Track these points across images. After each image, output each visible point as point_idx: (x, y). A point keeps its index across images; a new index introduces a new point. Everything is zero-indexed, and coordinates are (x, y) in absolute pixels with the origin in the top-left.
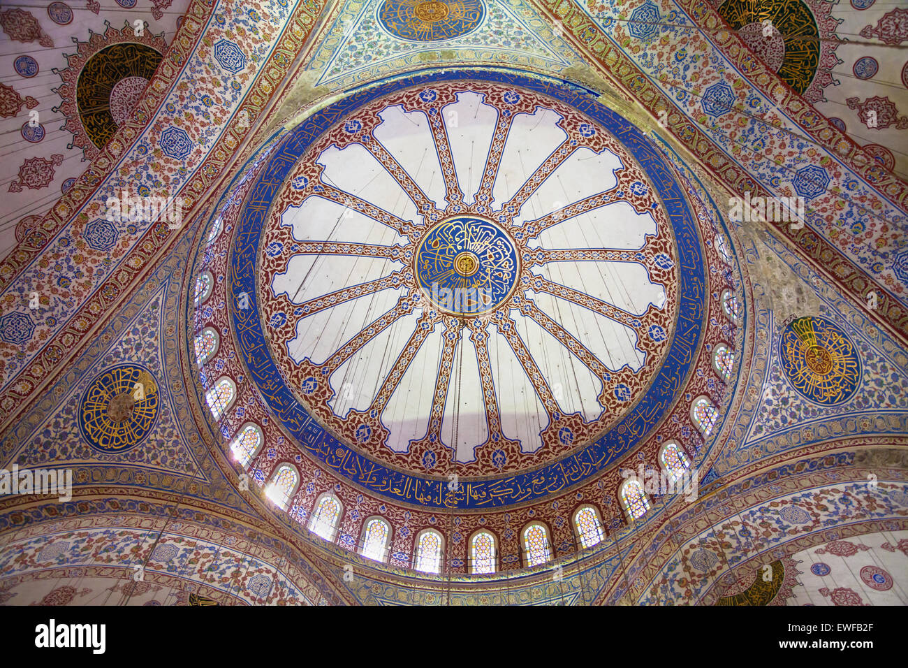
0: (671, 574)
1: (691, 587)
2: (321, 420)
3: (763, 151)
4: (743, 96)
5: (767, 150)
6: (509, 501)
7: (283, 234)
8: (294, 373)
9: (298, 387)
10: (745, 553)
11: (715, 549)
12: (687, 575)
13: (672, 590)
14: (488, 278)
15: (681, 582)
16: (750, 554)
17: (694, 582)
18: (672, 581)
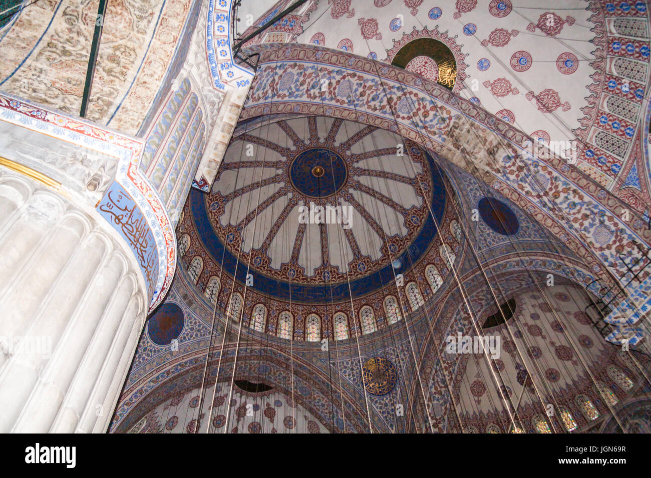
0: (420, 124)
1: (428, 108)
10: (393, 87)
11: (395, 105)
12: (420, 113)
15: (425, 116)
16: (392, 84)
17: (424, 107)
18: (425, 122)
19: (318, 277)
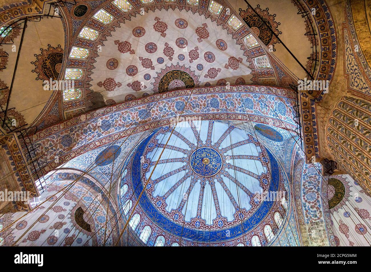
0: (307, 208)
1: (316, 206)
2: (207, 230)
3: (200, 106)
4: (184, 100)
5: (200, 105)
6: (267, 212)
7: (157, 199)
8: (191, 225)
9: (195, 227)
10: (318, 186)
11: (310, 192)
12: (312, 204)
13: (312, 211)
14: (213, 159)
15: (312, 207)
16: (320, 185)
17: (316, 204)
18: (309, 209)
19: (155, 200)
